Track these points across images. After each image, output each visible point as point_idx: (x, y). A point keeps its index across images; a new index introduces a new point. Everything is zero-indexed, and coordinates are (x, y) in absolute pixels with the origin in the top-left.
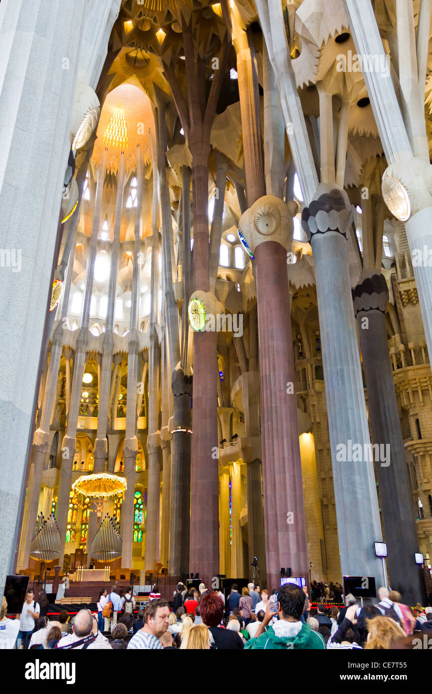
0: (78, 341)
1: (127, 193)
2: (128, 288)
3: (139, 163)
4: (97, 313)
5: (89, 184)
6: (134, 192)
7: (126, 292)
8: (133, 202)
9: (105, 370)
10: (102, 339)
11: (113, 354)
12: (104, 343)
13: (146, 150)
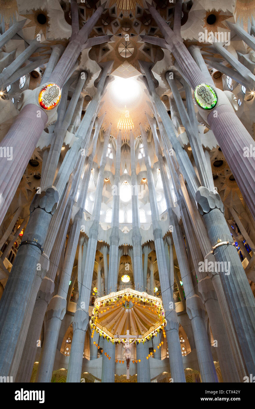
0: (111, 238)
1: (137, 151)
2: (148, 202)
3: (142, 131)
4: (126, 219)
5: (112, 151)
6: (142, 150)
7: (147, 204)
8: (142, 155)
9: (136, 256)
10: (131, 235)
11: (142, 245)
12: (133, 236)
13: (145, 124)
